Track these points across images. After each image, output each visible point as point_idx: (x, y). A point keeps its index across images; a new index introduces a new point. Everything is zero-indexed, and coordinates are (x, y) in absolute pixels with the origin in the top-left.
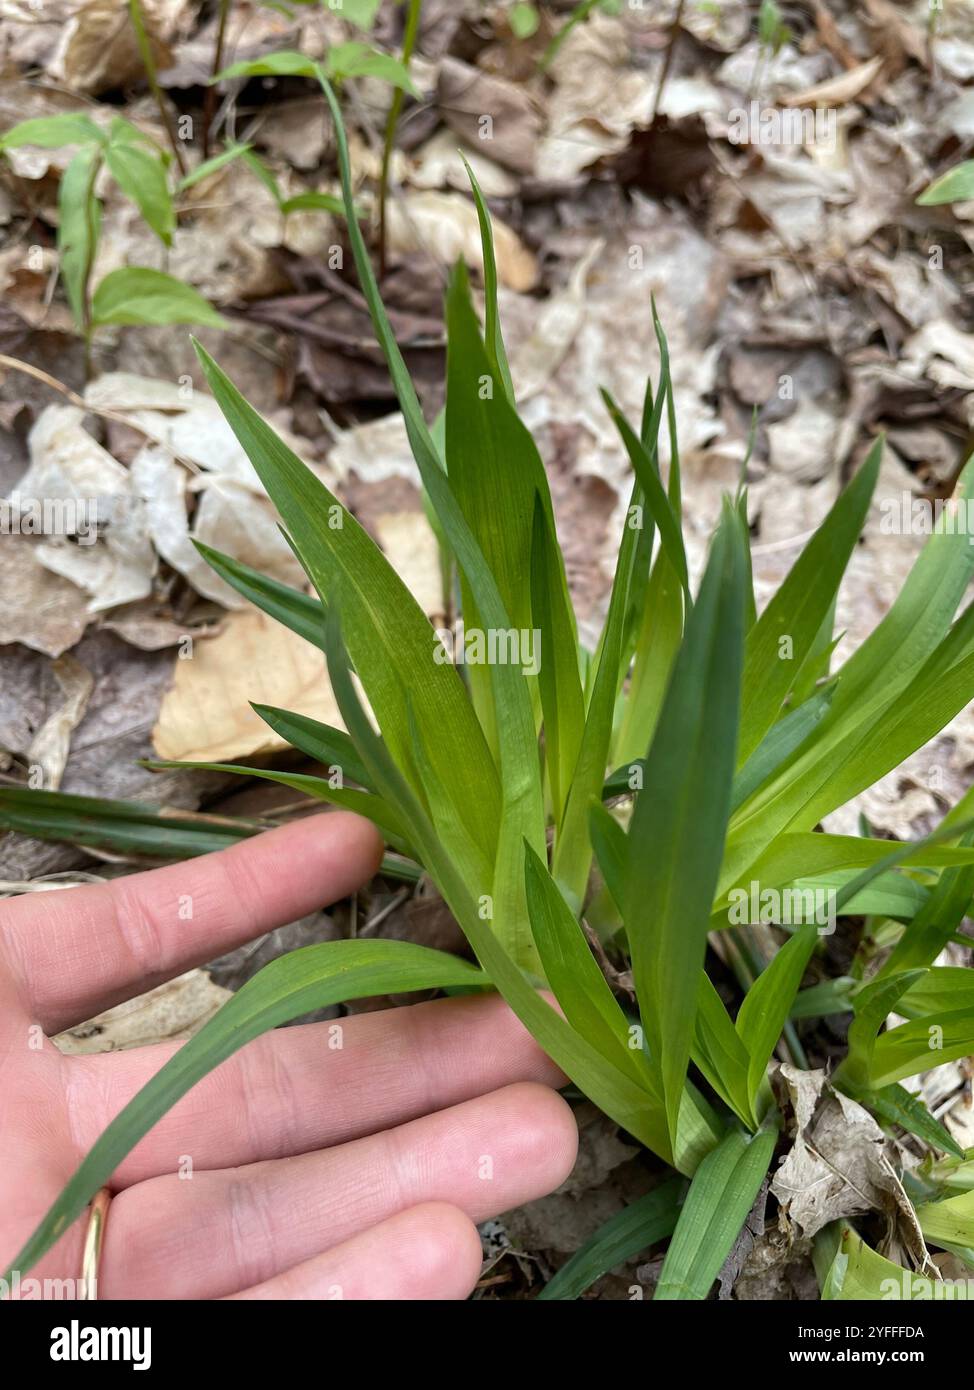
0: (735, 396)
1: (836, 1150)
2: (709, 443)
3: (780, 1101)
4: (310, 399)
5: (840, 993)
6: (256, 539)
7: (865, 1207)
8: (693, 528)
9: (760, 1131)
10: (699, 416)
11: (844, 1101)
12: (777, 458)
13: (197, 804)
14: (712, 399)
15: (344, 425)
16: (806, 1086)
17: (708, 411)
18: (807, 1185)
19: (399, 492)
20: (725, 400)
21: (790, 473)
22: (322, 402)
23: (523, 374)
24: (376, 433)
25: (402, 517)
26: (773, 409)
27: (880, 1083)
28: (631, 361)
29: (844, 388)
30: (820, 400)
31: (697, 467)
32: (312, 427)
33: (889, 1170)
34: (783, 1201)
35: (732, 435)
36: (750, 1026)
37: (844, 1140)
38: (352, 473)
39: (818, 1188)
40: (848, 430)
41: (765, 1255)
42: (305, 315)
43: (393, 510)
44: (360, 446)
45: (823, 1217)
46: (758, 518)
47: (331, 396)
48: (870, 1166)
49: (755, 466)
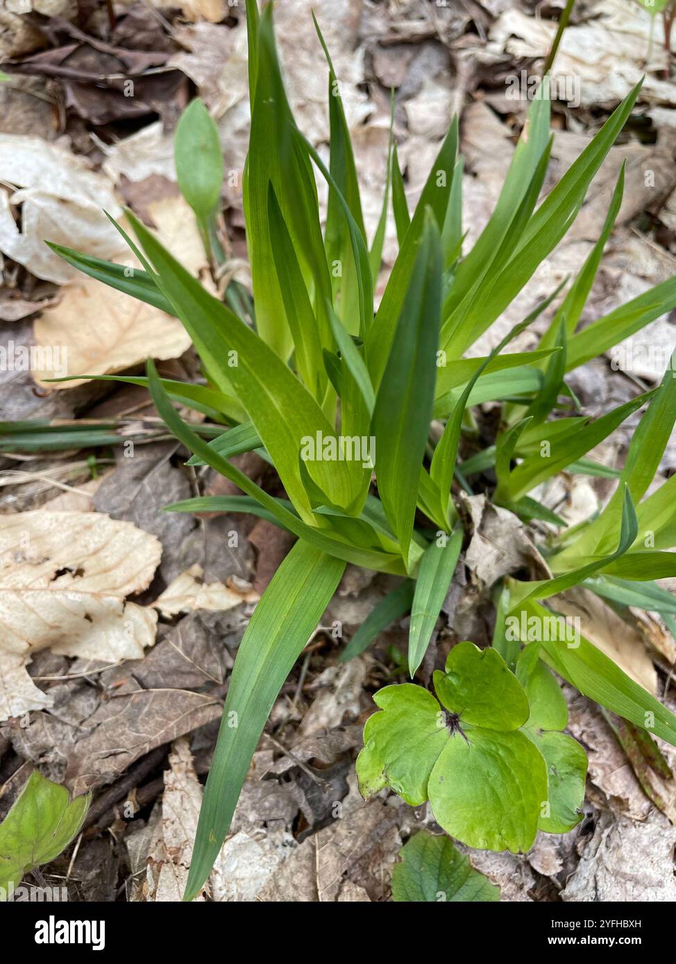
0: (379, 82)
1: (497, 537)
2: (367, 120)
3: (463, 517)
4: (80, 125)
5: (489, 457)
6: (68, 233)
7: (517, 565)
8: (365, 182)
9: (453, 533)
10: (357, 100)
11: (498, 510)
12: (414, 125)
13: (73, 416)
14: (364, 88)
15: (109, 142)
16: (477, 504)
17: (363, 97)
18: (484, 558)
19: (159, 186)
20: (373, 87)
21: (424, 134)
22: (90, 127)
23: (229, 86)
24: (134, 144)
25: (164, 202)
26: (406, 89)
27: (517, 498)
28: (304, 66)
29: (452, 67)
30: (437, 77)
31: (362, 139)
32: (86, 147)
33: (527, 541)
34: (472, 568)
35: (382, 111)
36: (438, 472)
37: (500, 530)
38: (122, 176)
39: (490, 559)
40: (458, 96)
41: (468, 601)
42: (62, 63)
43: (158, 199)
44: (124, 155)
45: (495, 574)
46: (406, 169)
47: (96, 121)
48: (517, 542)
49: (399, 131)
